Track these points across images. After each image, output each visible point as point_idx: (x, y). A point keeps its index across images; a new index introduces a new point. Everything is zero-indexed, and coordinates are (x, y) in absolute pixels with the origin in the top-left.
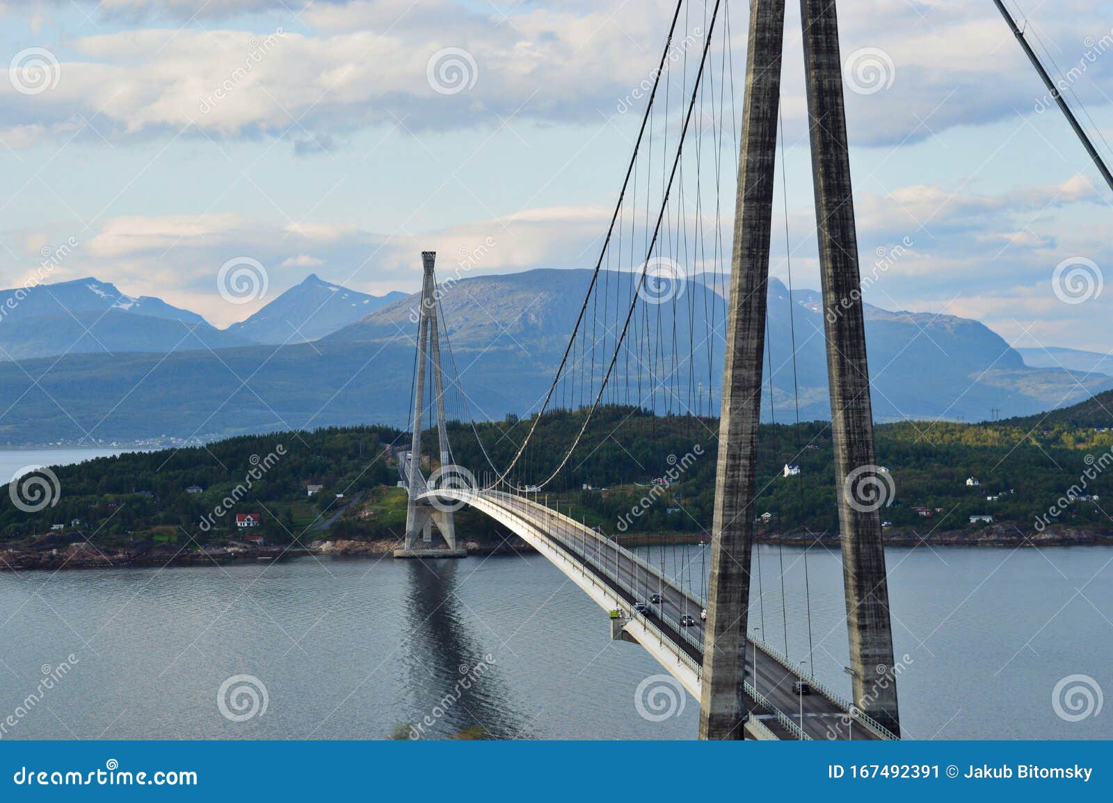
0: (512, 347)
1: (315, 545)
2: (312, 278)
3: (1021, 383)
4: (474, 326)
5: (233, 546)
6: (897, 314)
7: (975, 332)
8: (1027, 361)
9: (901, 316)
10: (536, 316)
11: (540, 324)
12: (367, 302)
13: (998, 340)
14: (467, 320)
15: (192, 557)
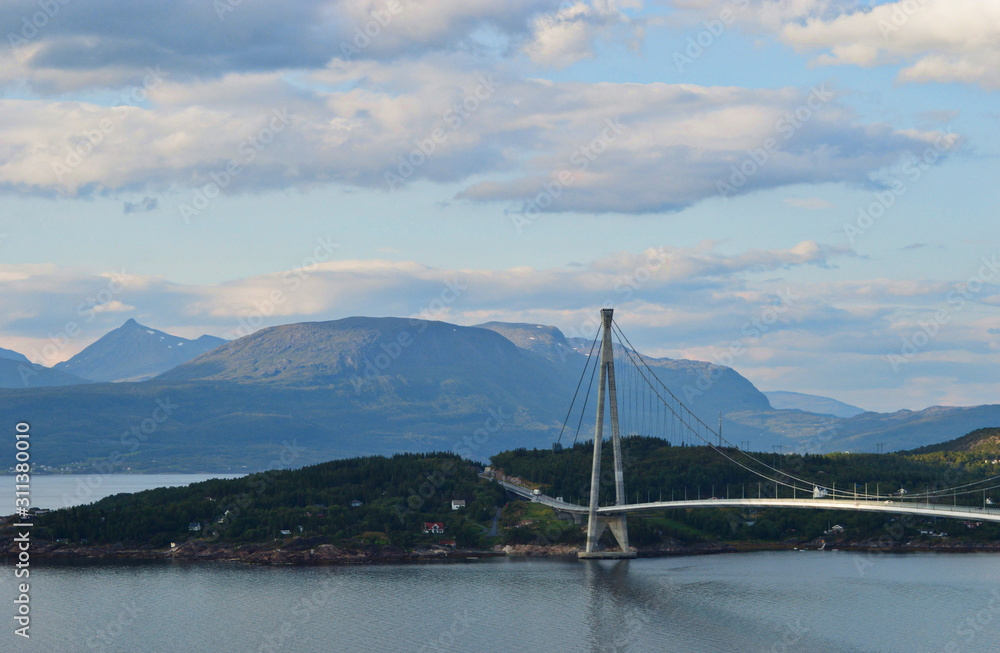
0: (331, 386)
1: (497, 549)
2: (131, 322)
3: (770, 422)
4: (297, 368)
5: (438, 549)
6: (659, 360)
7: (728, 377)
8: (773, 403)
9: (664, 362)
10: (352, 359)
11: (356, 366)
12: (181, 344)
13: (746, 384)
14: (290, 362)
15: (413, 557)
